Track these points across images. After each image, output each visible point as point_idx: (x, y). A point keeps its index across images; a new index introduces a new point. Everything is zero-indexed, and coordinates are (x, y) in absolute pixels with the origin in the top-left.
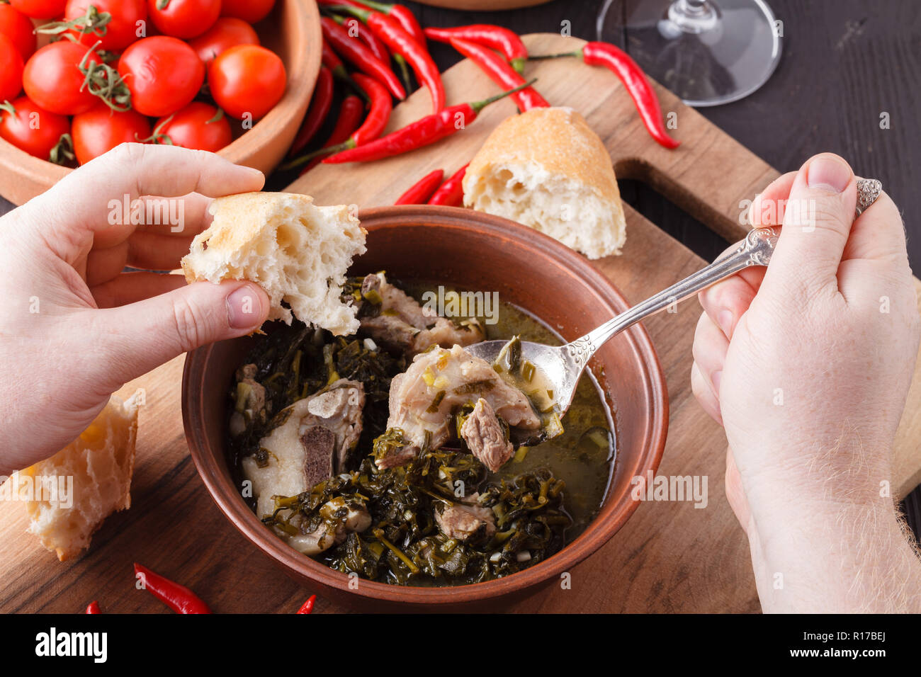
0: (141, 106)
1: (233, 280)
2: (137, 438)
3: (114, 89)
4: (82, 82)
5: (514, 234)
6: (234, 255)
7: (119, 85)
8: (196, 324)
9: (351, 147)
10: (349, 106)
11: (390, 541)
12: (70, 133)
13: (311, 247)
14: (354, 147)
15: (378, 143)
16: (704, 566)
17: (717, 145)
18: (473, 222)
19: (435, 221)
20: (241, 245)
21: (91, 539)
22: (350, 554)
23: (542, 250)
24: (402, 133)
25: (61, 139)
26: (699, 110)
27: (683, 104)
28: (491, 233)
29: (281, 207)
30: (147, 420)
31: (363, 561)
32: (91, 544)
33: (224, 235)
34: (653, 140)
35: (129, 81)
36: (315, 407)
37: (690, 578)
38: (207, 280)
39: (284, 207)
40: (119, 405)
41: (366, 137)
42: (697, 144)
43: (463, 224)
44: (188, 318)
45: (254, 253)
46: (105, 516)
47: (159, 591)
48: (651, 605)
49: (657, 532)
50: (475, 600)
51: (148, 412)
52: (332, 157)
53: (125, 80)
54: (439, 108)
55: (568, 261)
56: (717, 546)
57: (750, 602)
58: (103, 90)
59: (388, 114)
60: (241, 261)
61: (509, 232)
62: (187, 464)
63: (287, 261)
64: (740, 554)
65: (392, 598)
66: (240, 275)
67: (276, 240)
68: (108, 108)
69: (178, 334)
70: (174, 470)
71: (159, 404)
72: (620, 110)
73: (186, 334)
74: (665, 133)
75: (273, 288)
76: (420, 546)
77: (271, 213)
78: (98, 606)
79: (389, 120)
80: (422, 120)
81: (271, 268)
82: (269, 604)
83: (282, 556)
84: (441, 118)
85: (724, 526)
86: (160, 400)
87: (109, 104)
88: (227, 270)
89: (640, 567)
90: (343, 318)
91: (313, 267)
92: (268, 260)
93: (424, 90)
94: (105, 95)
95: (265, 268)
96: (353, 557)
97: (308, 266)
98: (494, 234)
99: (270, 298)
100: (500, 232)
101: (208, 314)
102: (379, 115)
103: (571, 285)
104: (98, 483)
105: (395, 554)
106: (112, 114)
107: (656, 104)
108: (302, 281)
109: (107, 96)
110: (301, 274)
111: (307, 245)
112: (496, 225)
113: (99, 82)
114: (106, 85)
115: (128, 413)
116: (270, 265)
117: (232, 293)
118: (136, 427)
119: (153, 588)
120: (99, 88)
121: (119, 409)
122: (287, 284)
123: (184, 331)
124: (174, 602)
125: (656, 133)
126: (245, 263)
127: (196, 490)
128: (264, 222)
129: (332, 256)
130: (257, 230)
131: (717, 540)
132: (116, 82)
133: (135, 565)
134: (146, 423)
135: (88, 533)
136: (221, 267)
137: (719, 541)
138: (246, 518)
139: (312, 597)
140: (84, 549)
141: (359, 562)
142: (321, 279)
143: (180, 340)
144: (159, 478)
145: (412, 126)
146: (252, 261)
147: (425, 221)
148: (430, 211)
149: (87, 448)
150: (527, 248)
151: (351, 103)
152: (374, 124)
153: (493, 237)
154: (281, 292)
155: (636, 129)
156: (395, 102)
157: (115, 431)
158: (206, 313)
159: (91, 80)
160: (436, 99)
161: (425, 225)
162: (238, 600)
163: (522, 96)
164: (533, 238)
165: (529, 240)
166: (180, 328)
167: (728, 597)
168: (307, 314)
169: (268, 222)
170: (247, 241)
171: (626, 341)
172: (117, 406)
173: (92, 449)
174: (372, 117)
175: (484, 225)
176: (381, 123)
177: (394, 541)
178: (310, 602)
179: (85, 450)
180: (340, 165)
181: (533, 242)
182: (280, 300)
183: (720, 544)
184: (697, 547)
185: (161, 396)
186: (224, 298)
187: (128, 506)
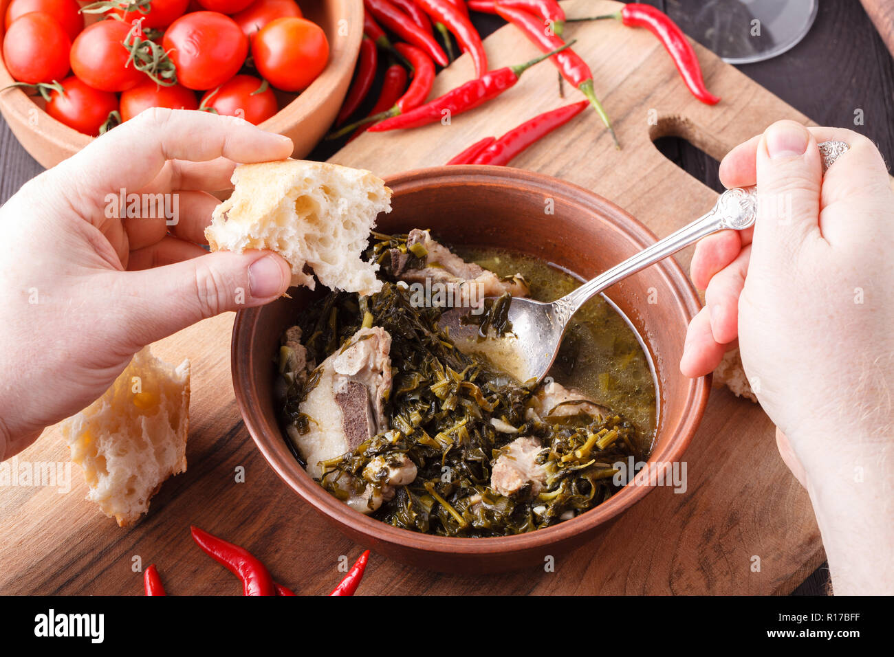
0: (186, 80)
1: (257, 251)
2: (190, 403)
3: (159, 64)
4: (127, 58)
5: (555, 190)
6: (253, 226)
7: (164, 61)
8: (217, 291)
9: (396, 114)
10: (393, 75)
11: (441, 495)
12: (119, 110)
13: (332, 217)
14: (399, 114)
15: (421, 110)
16: (755, 512)
17: (756, 100)
18: (515, 180)
19: (478, 180)
20: (259, 218)
21: (149, 504)
22: (401, 508)
23: (584, 205)
24: (444, 98)
25: (110, 116)
26: (738, 67)
27: (722, 62)
28: (533, 190)
29: (300, 179)
30: (201, 387)
31: (415, 515)
32: (150, 508)
33: (244, 207)
34: (693, 97)
35: (174, 56)
36: (340, 366)
37: (741, 523)
38: (229, 250)
39: (304, 178)
40: (171, 370)
41: (411, 104)
42: (736, 100)
43: (505, 182)
44: (210, 285)
45: (273, 225)
46: (163, 480)
47: (215, 553)
48: (702, 552)
49: (707, 480)
50: (526, 549)
51: (202, 379)
52: (376, 125)
53: (170, 55)
54: (481, 73)
55: (609, 215)
56: (767, 491)
57: (801, 546)
58: (148, 66)
59: (432, 81)
60: (260, 232)
61: (551, 189)
62: (240, 428)
63: (307, 228)
64: (789, 499)
65: (443, 549)
66: (261, 245)
67: (295, 211)
68: (154, 84)
69: (198, 301)
70: (228, 434)
71: (213, 370)
72: (659, 69)
73: (207, 300)
74: (705, 91)
75: (294, 257)
76: (470, 501)
77: (290, 185)
78: (155, 569)
79: (431, 87)
80: (465, 85)
81: (292, 238)
82: (324, 562)
83: (334, 511)
84: (483, 83)
85: (773, 472)
86: (213, 366)
87: (155, 79)
88: (248, 241)
89: (690, 514)
90: (365, 281)
91: (335, 235)
92: (288, 230)
93: (466, 56)
94: (150, 70)
95: (285, 238)
96: (404, 511)
97: (330, 233)
98: (536, 191)
99: (291, 266)
100: (542, 189)
101: (230, 282)
102: (423, 82)
103: (613, 239)
104: (154, 448)
105: (446, 508)
106: (158, 88)
107: (695, 62)
108: (324, 248)
109: (153, 71)
110: (323, 241)
111: (328, 214)
112: (537, 182)
113: (144, 58)
114: (152, 60)
115: (180, 378)
116: (291, 235)
117: (254, 262)
118: (189, 391)
119: (209, 550)
120: (145, 64)
121: (171, 375)
122: (308, 251)
123: (204, 297)
124: (230, 562)
125: (696, 90)
126: (265, 234)
127: (250, 454)
128: (282, 195)
129: (354, 222)
130: (275, 203)
131: (766, 486)
132: (160, 57)
133: (191, 528)
134: (200, 389)
135: (147, 497)
136: (242, 238)
137: (768, 486)
138: (298, 475)
139: (366, 552)
140: (143, 514)
141: (410, 515)
142: (343, 246)
143: (200, 306)
144: (213, 442)
145: (454, 91)
146: (272, 232)
147: (466, 180)
148: (473, 171)
149: (141, 415)
150: (570, 203)
151: (394, 72)
152: (418, 91)
153: (535, 193)
154: (302, 260)
155: (676, 87)
156: (438, 68)
157: (168, 397)
158: (228, 282)
159: (136, 56)
160: (478, 65)
161: (469, 184)
162: (294, 559)
163: (561, 59)
164: (575, 194)
165: (571, 196)
166: (200, 294)
167: (779, 542)
168: (330, 279)
169: (287, 194)
170: (265, 214)
171: (670, 291)
172: (169, 372)
173: (146, 416)
174: (416, 84)
175: (525, 182)
176: (425, 90)
177: (446, 495)
178: (363, 557)
179: (140, 417)
180: (386, 133)
181: (575, 197)
182: (302, 267)
183: (769, 490)
184: (747, 493)
185: (214, 363)
186: (246, 267)
187: (184, 469)
